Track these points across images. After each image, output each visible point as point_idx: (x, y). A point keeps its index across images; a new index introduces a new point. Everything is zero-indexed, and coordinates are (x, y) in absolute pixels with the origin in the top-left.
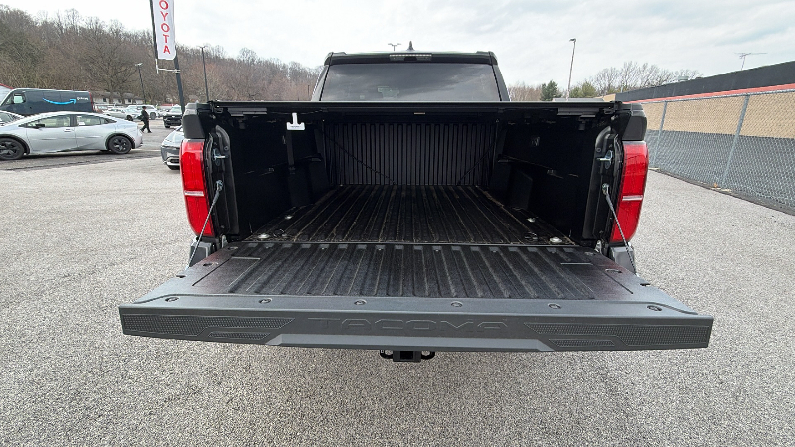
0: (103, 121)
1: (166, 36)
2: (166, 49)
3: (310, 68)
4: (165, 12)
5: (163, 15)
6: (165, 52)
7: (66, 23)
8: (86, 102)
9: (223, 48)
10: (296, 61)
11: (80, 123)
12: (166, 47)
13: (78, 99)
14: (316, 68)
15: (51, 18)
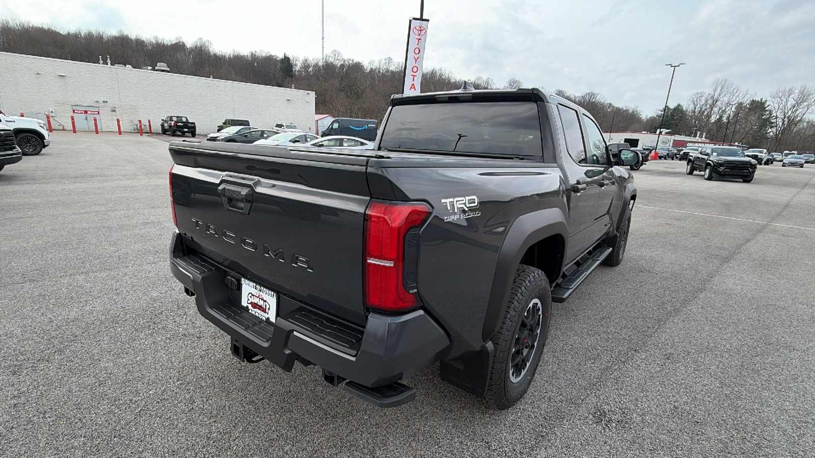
0: (359, 143)
1: (414, 76)
2: (412, 86)
3: (576, 95)
4: (416, 56)
5: (415, 59)
6: (410, 89)
7: (383, 67)
8: (373, 128)
9: (492, 80)
10: (561, 89)
11: (344, 145)
12: (413, 84)
13: (369, 125)
14: (583, 95)
15: (375, 65)
